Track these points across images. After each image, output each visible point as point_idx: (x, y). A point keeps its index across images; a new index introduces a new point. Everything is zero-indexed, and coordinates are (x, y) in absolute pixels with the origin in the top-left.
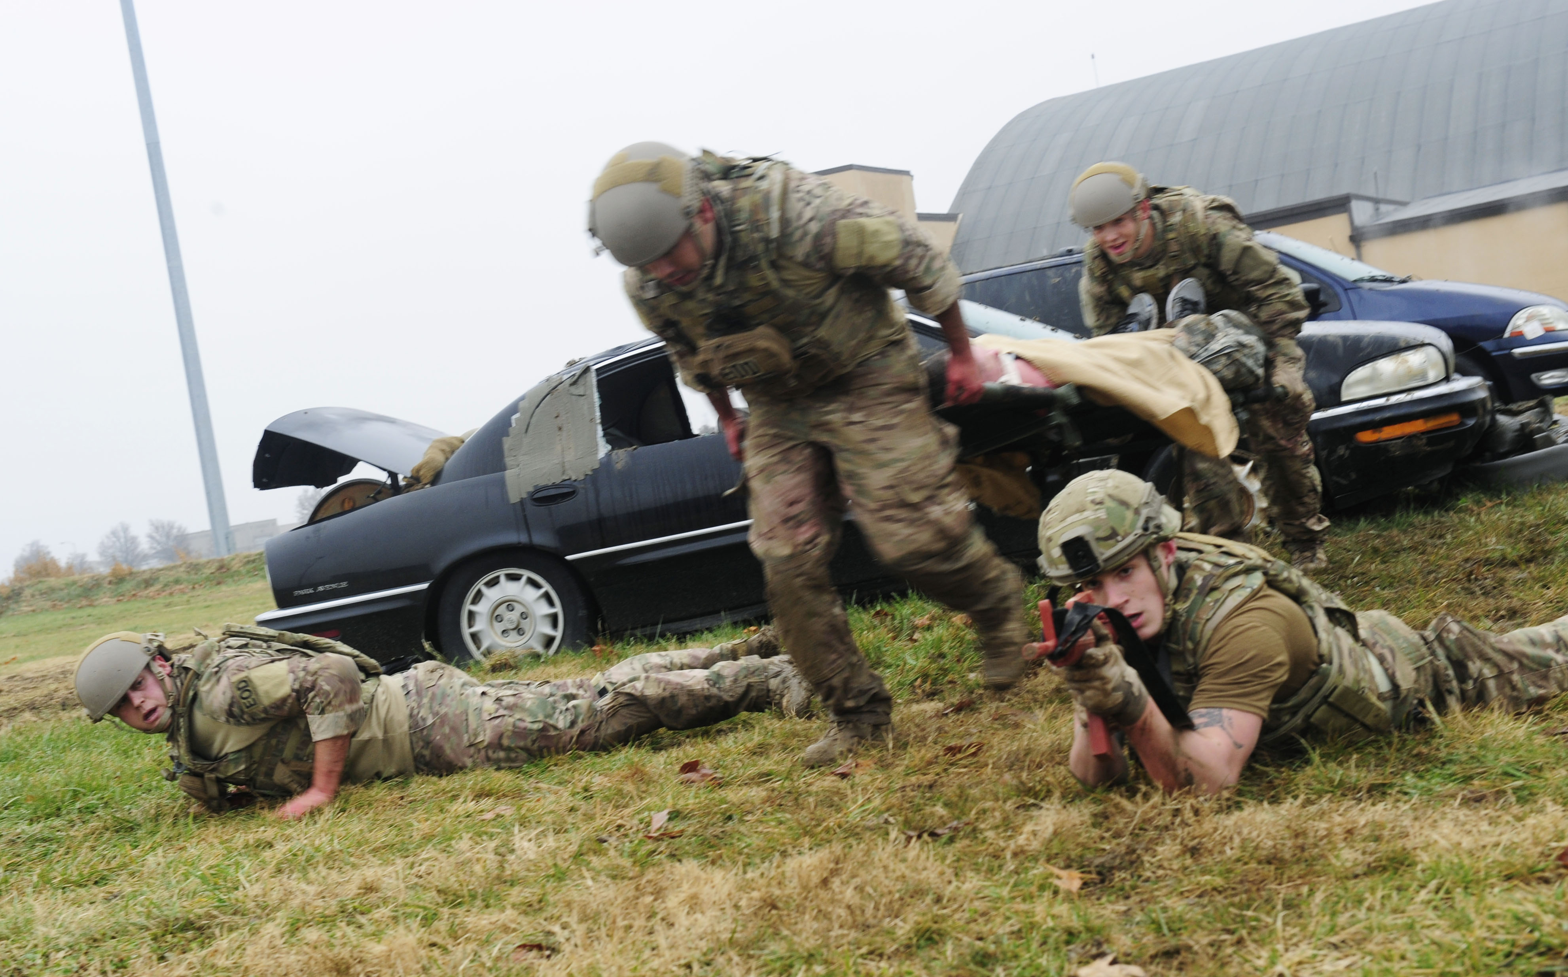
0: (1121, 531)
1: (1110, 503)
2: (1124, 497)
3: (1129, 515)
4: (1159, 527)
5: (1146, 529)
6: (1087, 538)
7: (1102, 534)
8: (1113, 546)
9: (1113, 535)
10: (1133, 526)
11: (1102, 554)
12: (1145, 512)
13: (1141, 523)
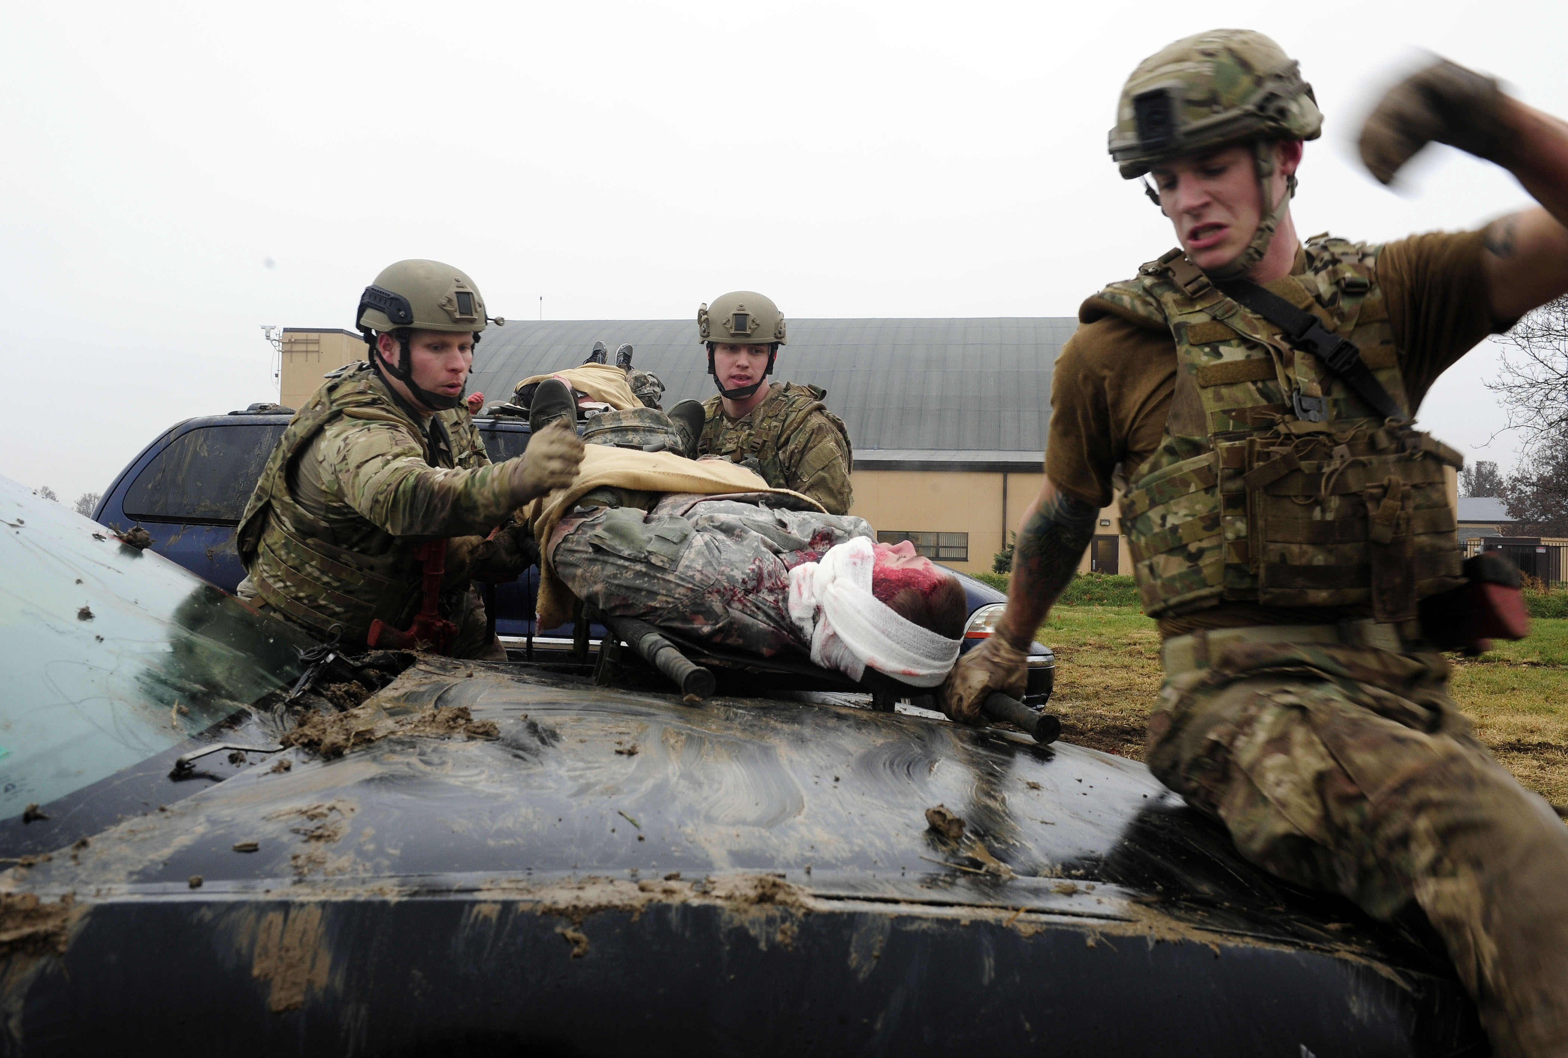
0: (1225, 98)
1: (1225, 59)
2: (1249, 56)
3: (1246, 81)
4: (1283, 112)
5: (1261, 107)
6: (1173, 95)
7: (1195, 95)
8: (1204, 116)
9: (1211, 101)
10: (1244, 98)
11: (1186, 123)
12: (1270, 86)
13: (1258, 96)
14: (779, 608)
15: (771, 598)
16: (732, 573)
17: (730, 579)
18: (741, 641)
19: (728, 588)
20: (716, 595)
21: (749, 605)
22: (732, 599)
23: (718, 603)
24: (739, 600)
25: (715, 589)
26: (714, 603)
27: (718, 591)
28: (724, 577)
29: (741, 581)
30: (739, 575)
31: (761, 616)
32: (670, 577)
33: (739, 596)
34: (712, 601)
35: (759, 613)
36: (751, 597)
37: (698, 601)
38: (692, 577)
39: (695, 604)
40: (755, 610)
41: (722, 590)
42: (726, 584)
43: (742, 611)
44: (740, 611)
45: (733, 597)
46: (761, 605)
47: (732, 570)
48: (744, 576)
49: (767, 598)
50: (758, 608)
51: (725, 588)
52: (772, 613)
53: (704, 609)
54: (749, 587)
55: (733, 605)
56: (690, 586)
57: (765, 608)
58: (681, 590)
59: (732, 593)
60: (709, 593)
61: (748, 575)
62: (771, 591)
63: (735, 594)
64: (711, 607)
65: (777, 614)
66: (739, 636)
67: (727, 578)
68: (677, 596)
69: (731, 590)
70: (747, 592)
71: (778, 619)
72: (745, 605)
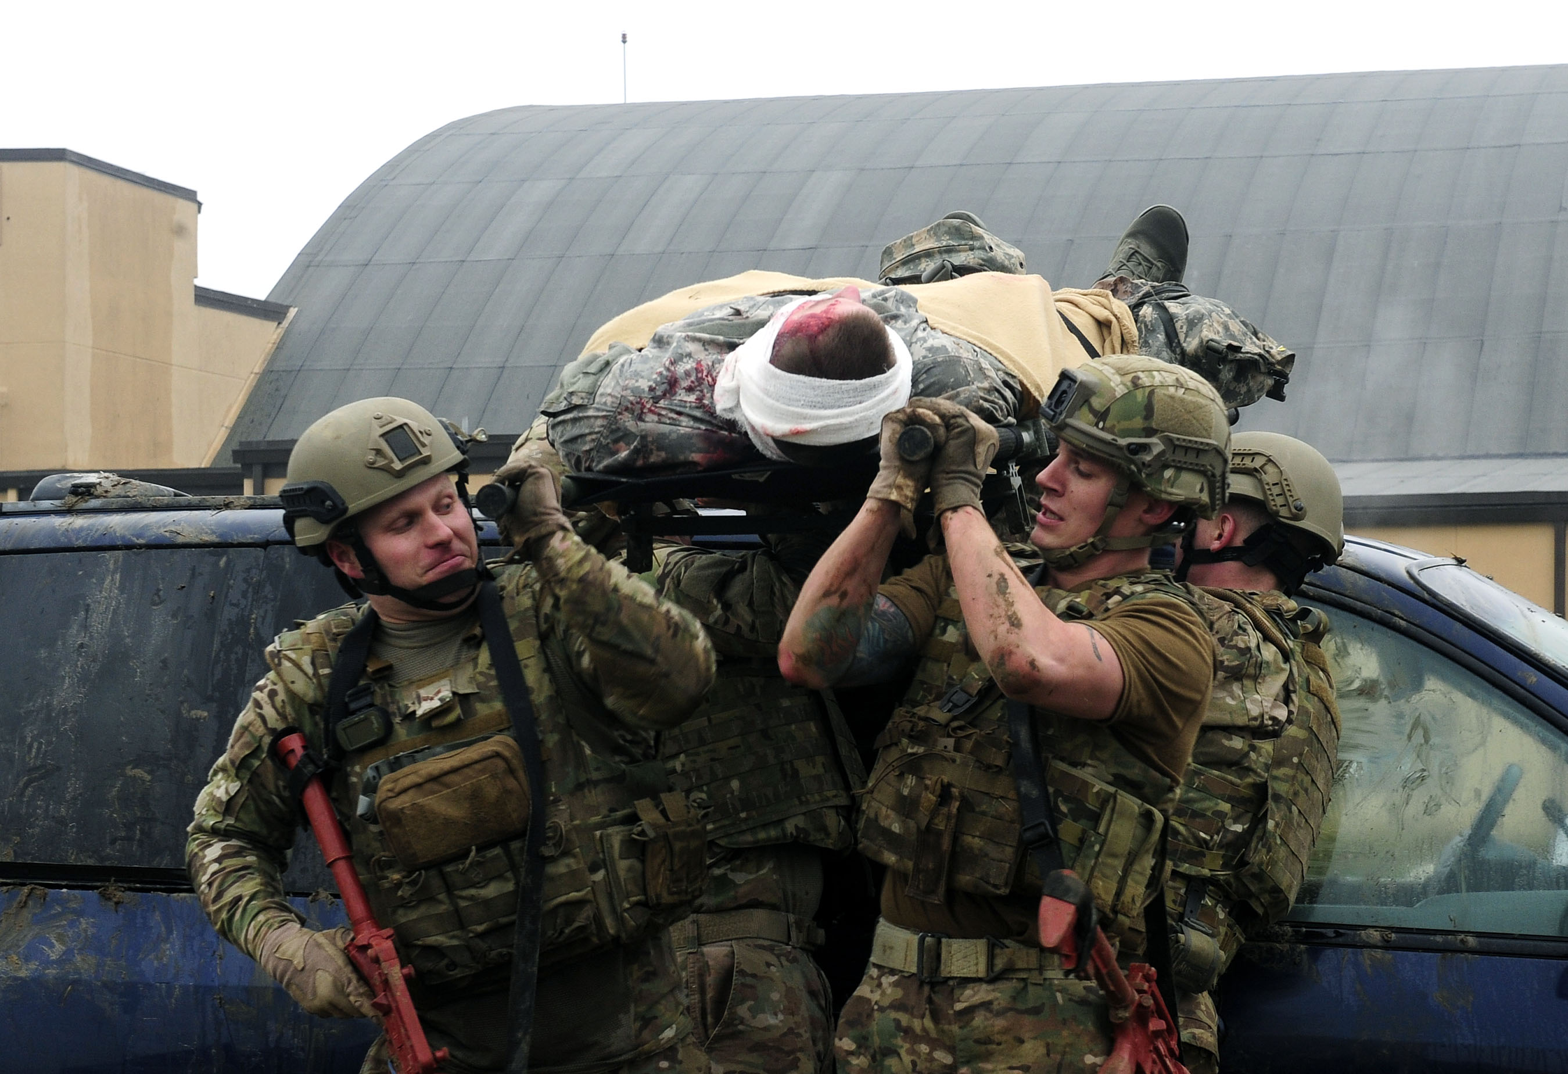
14: (703, 406)
15: (692, 398)
16: (637, 385)
17: (635, 391)
18: (663, 454)
19: (634, 402)
20: (626, 414)
21: (664, 412)
22: (642, 412)
23: (631, 422)
24: (650, 410)
25: (624, 408)
26: (627, 424)
27: (627, 409)
28: (629, 391)
29: (647, 389)
30: (644, 384)
31: (685, 421)
32: (591, 413)
33: (648, 406)
34: (625, 421)
35: (682, 418)
36: (662, 403)
37: (613, 427)
38: (605, 403)
39: (612, 432)
40: (675, 416)
41: (630, 406)
42: (631, 398)
43: (659, 422)
44: (657, 422)
45: (642, 409)
46: (678, 409)
47: (637, 381)
48: (651, 383)
49: (686, 399)
50: (679, 413)
51: (632, 403)
52: (698, 413)
53: (621, 434)
54: (659, 393)
55: (647, 419)
56: (604, 413)
57: (687, 410)
58: (599, 422)
59: (639, 406)
60: (620, 413)
61: (655, 382)
62: (690, 390)
63: (643, 406)
64: (626, 429)
65: (705, 412)
66: (659, 449)
67: (632, 391)
68: (597, 430)
69: (638, 403)
70: (656, 400)
71: (707, 418)
72: (659, 415)
